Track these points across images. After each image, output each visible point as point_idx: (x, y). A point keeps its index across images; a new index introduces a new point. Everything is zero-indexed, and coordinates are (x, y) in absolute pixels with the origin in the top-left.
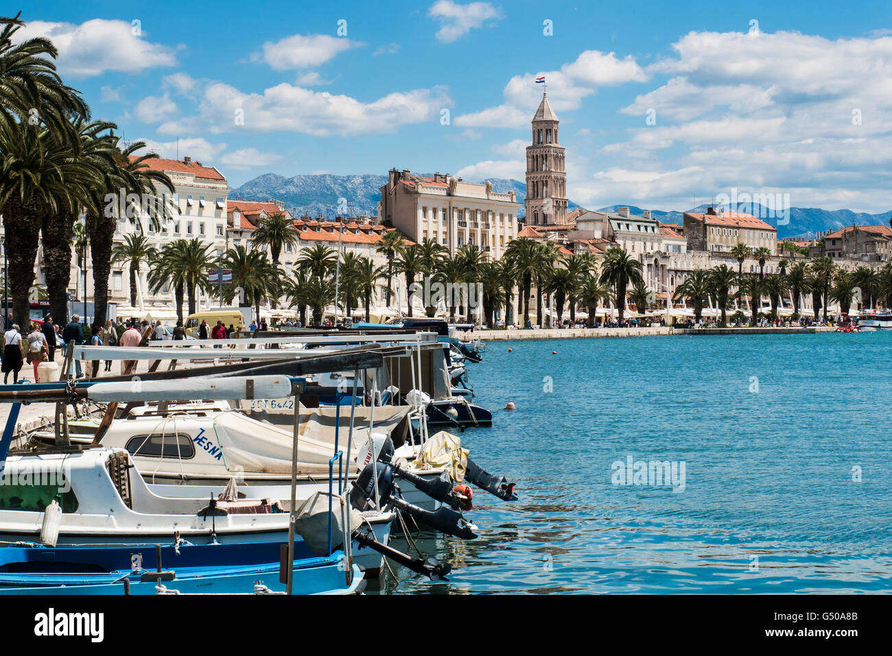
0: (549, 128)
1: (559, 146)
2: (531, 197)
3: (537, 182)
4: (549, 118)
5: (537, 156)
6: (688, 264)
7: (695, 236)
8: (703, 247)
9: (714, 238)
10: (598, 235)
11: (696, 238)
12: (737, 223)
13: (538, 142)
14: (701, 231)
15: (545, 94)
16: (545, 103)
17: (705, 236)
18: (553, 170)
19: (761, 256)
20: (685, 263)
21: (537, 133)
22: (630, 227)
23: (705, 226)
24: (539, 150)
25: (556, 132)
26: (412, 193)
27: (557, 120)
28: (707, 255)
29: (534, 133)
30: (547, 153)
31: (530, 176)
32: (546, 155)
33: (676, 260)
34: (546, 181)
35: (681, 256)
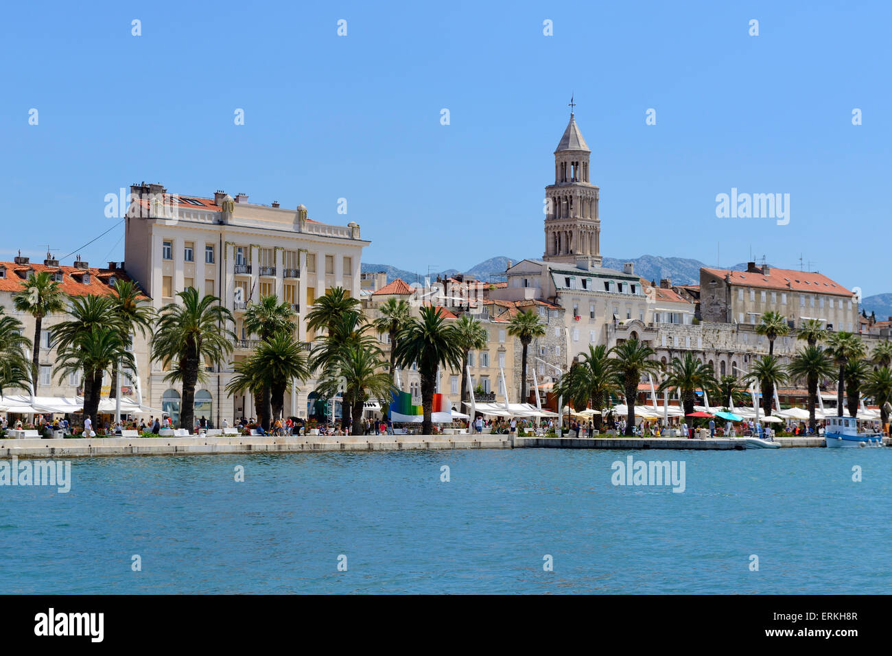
0: (575, 161)
1: (589, 184)
2: (551, 252)
3: (559, 233)
4: (576, 148)
5: (559, 198)
6: (694, 342)
7: (715, 301)
8: (725, 317)
9: (745, 305)
10: (530, 294)
11: (717, 304)
12: (788, 285)
13: (562, 178)
14: (723, 294)
15: (572, 115)
16: (572, 128)
17: (728, 302)
18: (578, 217)
20: (688, 340)
21: (562, 168)
22: (588, 284)
23: (729, 286)
24: (561, 190)
25: (586, 165)
27: (587, 149)
28: (729, 329)
29: (557, 167)
30: (572, 194)
31: (549, 225)
32: (571, 197)
33: (671, 335)
34: (570, 232)
35: (681, 328)
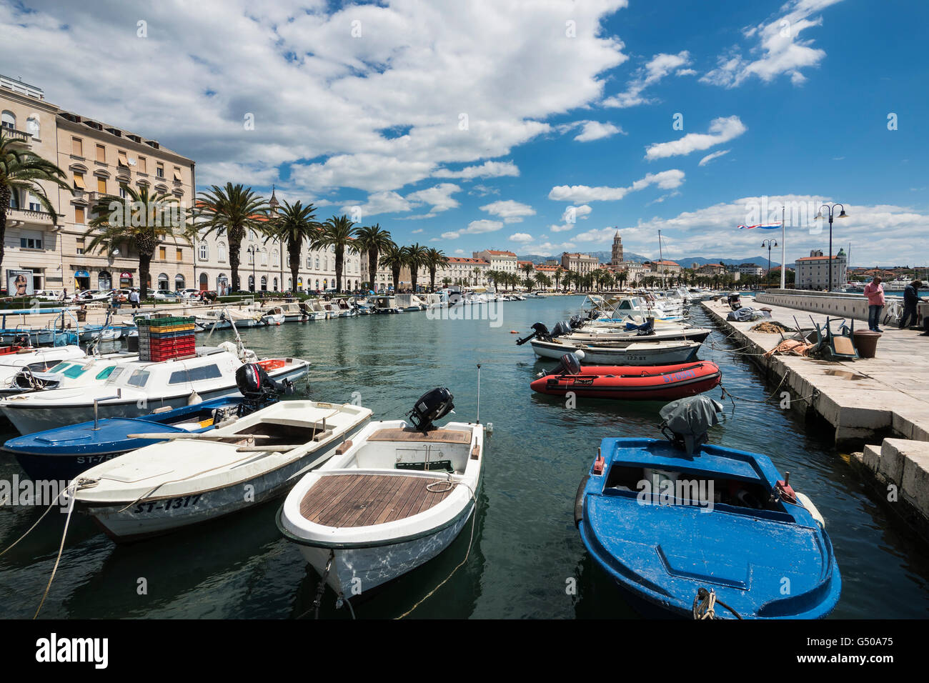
1: (622, 244)
3: (615, 253)
8: (656, 270)
9: (659, 268)
10: (623, 268)
19: (673, 273)
21: (615, 241)
26: (568, 258)
